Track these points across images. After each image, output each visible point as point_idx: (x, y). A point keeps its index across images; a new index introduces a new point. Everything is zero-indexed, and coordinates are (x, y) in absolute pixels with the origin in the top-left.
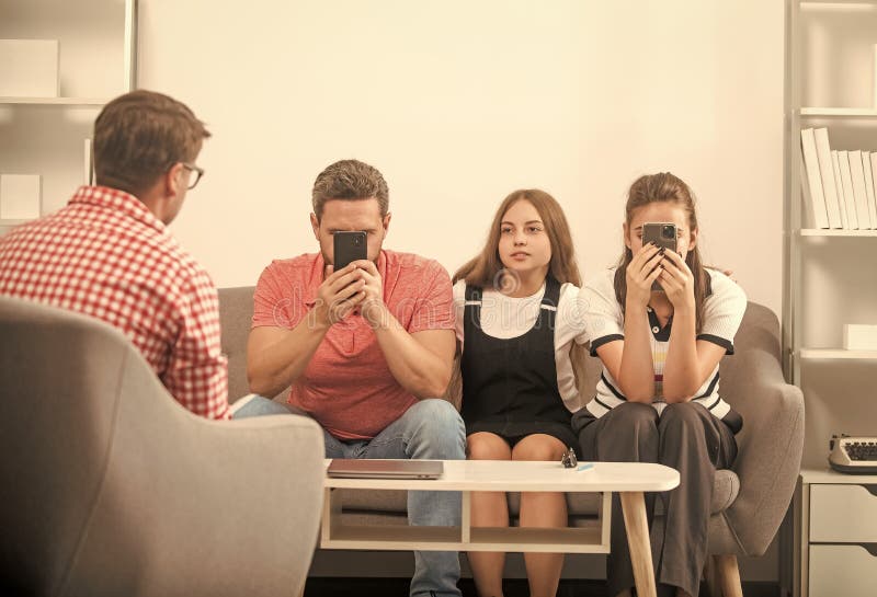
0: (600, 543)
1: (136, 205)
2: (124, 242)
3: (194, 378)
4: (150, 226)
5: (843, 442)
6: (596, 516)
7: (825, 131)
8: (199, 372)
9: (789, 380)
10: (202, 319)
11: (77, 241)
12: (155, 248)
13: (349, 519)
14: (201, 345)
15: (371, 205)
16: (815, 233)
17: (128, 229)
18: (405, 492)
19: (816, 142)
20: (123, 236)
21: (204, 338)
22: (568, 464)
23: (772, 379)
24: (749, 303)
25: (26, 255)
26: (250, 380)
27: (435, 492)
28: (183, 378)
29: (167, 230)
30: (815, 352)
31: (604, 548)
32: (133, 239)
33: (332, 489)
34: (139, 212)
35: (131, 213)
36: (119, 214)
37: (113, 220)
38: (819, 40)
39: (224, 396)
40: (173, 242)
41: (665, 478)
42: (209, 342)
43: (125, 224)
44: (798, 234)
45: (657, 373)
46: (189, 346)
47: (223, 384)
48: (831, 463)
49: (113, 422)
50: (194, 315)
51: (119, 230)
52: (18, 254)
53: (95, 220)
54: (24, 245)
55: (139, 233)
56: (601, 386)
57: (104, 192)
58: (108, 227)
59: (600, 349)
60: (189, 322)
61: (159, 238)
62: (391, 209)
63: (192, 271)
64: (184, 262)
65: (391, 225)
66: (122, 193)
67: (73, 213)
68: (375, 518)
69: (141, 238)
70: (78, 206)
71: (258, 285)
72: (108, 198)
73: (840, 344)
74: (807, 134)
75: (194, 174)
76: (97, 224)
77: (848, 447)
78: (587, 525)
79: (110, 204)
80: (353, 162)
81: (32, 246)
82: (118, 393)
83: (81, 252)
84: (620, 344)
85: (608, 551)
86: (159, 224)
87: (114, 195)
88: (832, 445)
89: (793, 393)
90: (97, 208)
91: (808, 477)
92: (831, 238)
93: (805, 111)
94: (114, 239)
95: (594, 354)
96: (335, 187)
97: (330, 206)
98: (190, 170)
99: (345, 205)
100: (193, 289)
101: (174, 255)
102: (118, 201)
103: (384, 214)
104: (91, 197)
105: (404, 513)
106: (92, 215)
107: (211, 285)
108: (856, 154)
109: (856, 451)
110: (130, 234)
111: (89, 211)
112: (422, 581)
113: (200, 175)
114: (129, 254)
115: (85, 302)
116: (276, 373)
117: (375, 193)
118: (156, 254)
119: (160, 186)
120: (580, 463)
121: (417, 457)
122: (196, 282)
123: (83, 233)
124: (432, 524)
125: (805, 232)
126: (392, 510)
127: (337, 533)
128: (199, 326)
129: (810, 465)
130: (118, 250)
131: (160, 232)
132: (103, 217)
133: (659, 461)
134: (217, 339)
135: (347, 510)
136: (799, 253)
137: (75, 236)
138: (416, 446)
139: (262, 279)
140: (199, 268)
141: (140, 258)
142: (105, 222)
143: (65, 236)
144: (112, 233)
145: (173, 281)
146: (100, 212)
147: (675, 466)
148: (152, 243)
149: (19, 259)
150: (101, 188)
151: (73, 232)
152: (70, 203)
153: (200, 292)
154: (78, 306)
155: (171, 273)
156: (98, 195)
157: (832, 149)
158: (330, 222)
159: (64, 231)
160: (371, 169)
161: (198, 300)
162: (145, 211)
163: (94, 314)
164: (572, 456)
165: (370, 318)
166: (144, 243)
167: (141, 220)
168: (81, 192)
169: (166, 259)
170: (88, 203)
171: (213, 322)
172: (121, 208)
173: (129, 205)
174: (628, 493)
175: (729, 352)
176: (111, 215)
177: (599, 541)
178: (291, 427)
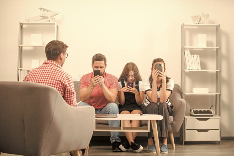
0: (148, 130)
1: (56, 63)
2: (54, 71)
3: (70, 97)
4: (59, 67)
5: (192, 110)
6: (146, 125)
7: (189, 51)
8: (71, 96)
9: (182, 98)
10: (70, 84)
11: (45, 71)
12: (60, 71)
13: (99, 125)
14: (71, 90)
15: (103, 62)
16: (187, 70)
17: (55, 68)
18: (108, 120)
19: (187, 53)
20: (54, 69)
21: (71, 88)
22: (141, 115)
23: (179, 98)
24: (175, 84)
25: (36, 75)
26: (80, 99)
27: (114, 120)
28: (68, 97)
29: (62, 68)
30: (187, 93)
31: (149, 131)
32: (56, 70)
33: (96, 120)
34: (56, 65)
35: (55, 65)
36: (53, 65)
37: (52, 66)
38: (187, 34)
39: (76, 100)
40: (63, 70)
41: (160, 118)
42: (72, 89)
43: (54, 67)
44: (184, 70)
45: (158, 97)
46: (68, 90)
47: (75, 98)
48: (190, 114)
49: (55, 107)
50: (69, 84)
51: (53, 68)
52: (34, 75)
53: (48, 67)
54: (35, 73)
55: (57, 69)
56: (146, 100)
57: (50, 61)
58: (51, 68)
59: (147, 92)
60: (68, 85)
61: (61, 69)
62: (107, 63)
63: (68, 75)
64: (66, 74)
65: (107, 66)
66: (53, 61)
67: (44, 66)
68: (103, 125)
69: (57, 70)
70: (45, 64)
71: (81, 80)
72: (50, 62)
73: (192, 92)
74: (186, 52)
75: (67, 55)
76: (49, 67)
77: (193, 111)
78: (145, 127)
79: (51, 63)
80: (100, 54)
81: (37, 73)
82: (56, 101)
83: (46, 73)
84: (151, 91)
85: (149, 132)
86: (60, 67)
87: (52, 62)
88: (190, 111)
89: (184, 101)
90: (48, 64)
91: (186, 117)
92: (190, 71)
93: (185, 47)
94: (52, 70)
95: (145, 93)
96: (96, 58)
97: (95, 62)
98: (66, 54)
99: (98, 62)
100: (68, 79)
101: (64, 72)
102: (52, 63)
103: (105, 64)
104: (47, 62)
105: (108, 124)
106: (48, 66)
107: (72, 78)
108: (195, 55)
109: (195, 112)
110: (55, 69)
111: (47, 65)
112: (112, 138)
113: (68, 55)
114: (56, 73)
115: (46, 83)
116: (85, 97)
117: (103, 60)
118: (61, 73)
119: (59, 58)
120: (144, 115)
121: (110, 113)
122: (68, 77)
123: (46, 70)
124: (114, 126)
125: (185, 70)
126: (106, 124)
127: (97, 128)
128: (70, 86)
129: (186, 115)
130: (53, 72)
131: (61, 68)
132: (50, 66)
133: (158, 114)
134: (74, 88)
135: (99, 124)
136: (184, 74)
137: (45, 70)
138: (109, 112)
139: (81, 79)
140: (69, 75)
141: (58, 73)
142: (50, 67)
143: (43, 70)
144: (52, 69)
145: (64, 77)
146: (49, 65)
147: (162, 115)
148: (60, 70)
149: (35, 76)
150: (49, 60)
151: (44, 69)
152: (43, 64)
153: (70, 79)
154: (47, 84)
155: (64, 76)
156: (48, 62)
157: (190, 54)
158: (95, 65)
159: (42, 69)
160: (103, 55)
161: (69, 81)
162: (58, 64)
163: (50, 86)
164: (142, 113)
165: (101, 86)
166: (58, 71)
167: (57, 66)
168: (45, 62)
169: (63, 73)
170: (47, 63)
171: (73, 85)
172: (53, 64)
173: (54, 63)
174: (153, 120)
175: (171, 93)
176: (51, 65)
177: (147, 129)
178: (89, 108)
